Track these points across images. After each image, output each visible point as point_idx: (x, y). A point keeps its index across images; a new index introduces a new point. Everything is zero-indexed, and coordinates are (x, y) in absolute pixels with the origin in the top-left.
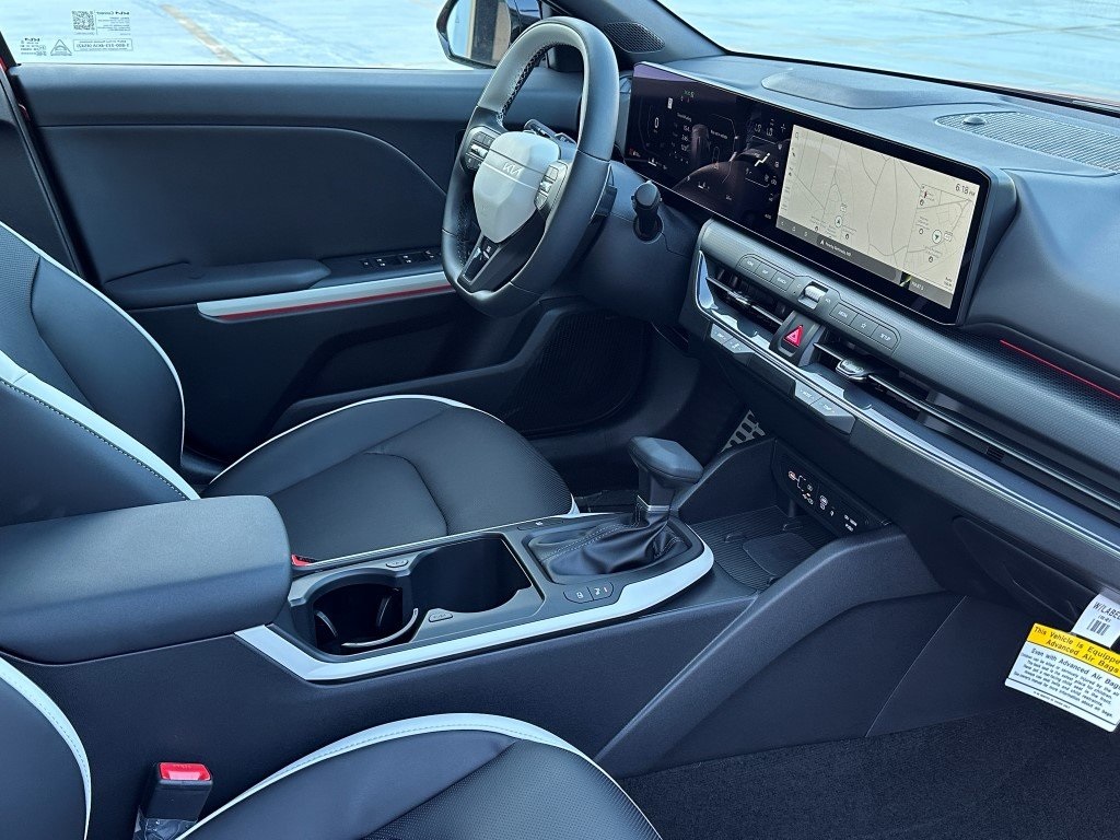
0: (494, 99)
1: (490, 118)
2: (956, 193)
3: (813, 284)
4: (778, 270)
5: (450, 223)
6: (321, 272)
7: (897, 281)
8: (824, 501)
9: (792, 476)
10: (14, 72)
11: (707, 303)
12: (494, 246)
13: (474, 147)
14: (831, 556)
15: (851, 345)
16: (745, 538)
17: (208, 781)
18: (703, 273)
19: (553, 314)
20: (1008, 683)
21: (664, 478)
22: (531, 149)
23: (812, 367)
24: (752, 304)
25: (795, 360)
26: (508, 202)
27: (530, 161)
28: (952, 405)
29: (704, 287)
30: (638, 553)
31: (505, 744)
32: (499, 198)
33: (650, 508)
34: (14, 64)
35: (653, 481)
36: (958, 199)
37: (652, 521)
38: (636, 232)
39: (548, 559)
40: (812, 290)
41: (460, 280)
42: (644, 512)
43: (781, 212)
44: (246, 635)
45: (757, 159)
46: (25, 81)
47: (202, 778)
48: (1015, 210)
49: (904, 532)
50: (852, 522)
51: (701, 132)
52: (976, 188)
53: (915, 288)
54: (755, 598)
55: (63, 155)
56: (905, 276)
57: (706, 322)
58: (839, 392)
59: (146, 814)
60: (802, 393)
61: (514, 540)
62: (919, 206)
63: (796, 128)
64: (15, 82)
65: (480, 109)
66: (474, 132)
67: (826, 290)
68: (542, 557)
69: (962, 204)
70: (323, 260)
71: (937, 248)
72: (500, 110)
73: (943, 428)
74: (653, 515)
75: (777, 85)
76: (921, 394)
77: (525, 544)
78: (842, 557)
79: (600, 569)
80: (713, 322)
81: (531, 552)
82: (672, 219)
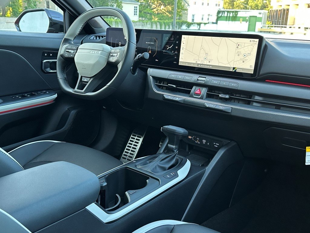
0: (72, 35)
1: (70, 41)
2: (251, 43)
5: (60, 76)
7: (231, 70)
8: (204, 141)
9: (190, 137)
13: (67, 50)
20: (306, 164)
22: (102, 46)
24: (177, 87)
27: (103, 49)
28: (260, 98)
36: (251, 44)
39: (148, 169)
40: (200, 78)
43: (180, 60)
45: (168, 47)
49: (236, 142)
50: (217, 144)
53: (238, 71)
54: (206, 169)
56: (234, 68)
57: (161, 95)
62: (237, 48)
63: (183, 36)
67: (206, 78)
68: (145, 169)
69: (253, 45)
71: (246, 58)
72: (73, 39)
73: (259, 105)
74: (175, 149)
80: (164, 94)
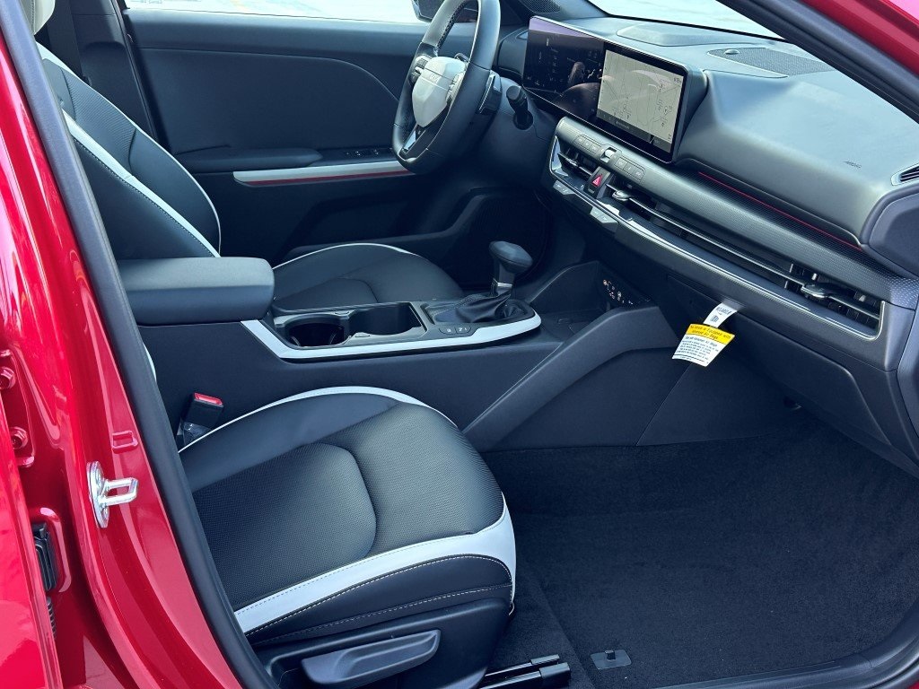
0: (433, 37)
1: (430, 50)
2: (675, 82)
3: (610, 149)
4: (594, 141)
5: (399, 120)
6: (316, 157)
7: (649, 141)
8: (620, 295)
9: (605, 283)
10: (127, 12)
11: (556, 167)
12: (422, 129)
13: (417, 68)
14: (610, 319)
15: (630, 186)
16: (572, 322)
17: (221, 405)
18: (557, 149)
19: (479, 198)
21: (508, 264)
22: (447, 65)
23: (605, 199)
24: (579, 165)
25: (595, 196)
26: (430, 98)
27: (445, 73)
28: (667, 209)
29: (556, 157)
30: (491, 313)
31: (393, 404)
32: (425, 97)
33: (500, 284)
34: (126, 8)
35: (501, 268)
36: (674, 86)
37: (500, 293)
38: (515, 123)
39: (434, 314)
41: (401, 153)
42: (496, 286)
44: (246, 323)
45: (589, 74)
46: (132, 18)
47: (218, 403)
48: (706, 91)
49: (657, 305)
50: (632, 304)
51: (579, 67)
52: (682, 78)
53: (657, 143)
54: (561, 343)
55: (153, 68)
56: (652, 137)
57: (552, 179)
58: (616, 212)
59: (184, 420)
60: (595, 213)
61: (416, 306)
62: (659, 93)
63: (607, 52)
64: (126, 18)
65: (423, 44)
66: (417, 59)
67: (615, 151)
68: (431, 313)
69: (677, 88)
70: (319, 150)
71: (666, 117)
72: (436, 45)
73: (661, 224)
74: (502, 288)
75: (624, 33)
76: (652, 206)
77: (423, 308)
78: (615, 319)
79: (466, 320)
80: (557, 179)
81: (426, 312)
82: (540, 116)
